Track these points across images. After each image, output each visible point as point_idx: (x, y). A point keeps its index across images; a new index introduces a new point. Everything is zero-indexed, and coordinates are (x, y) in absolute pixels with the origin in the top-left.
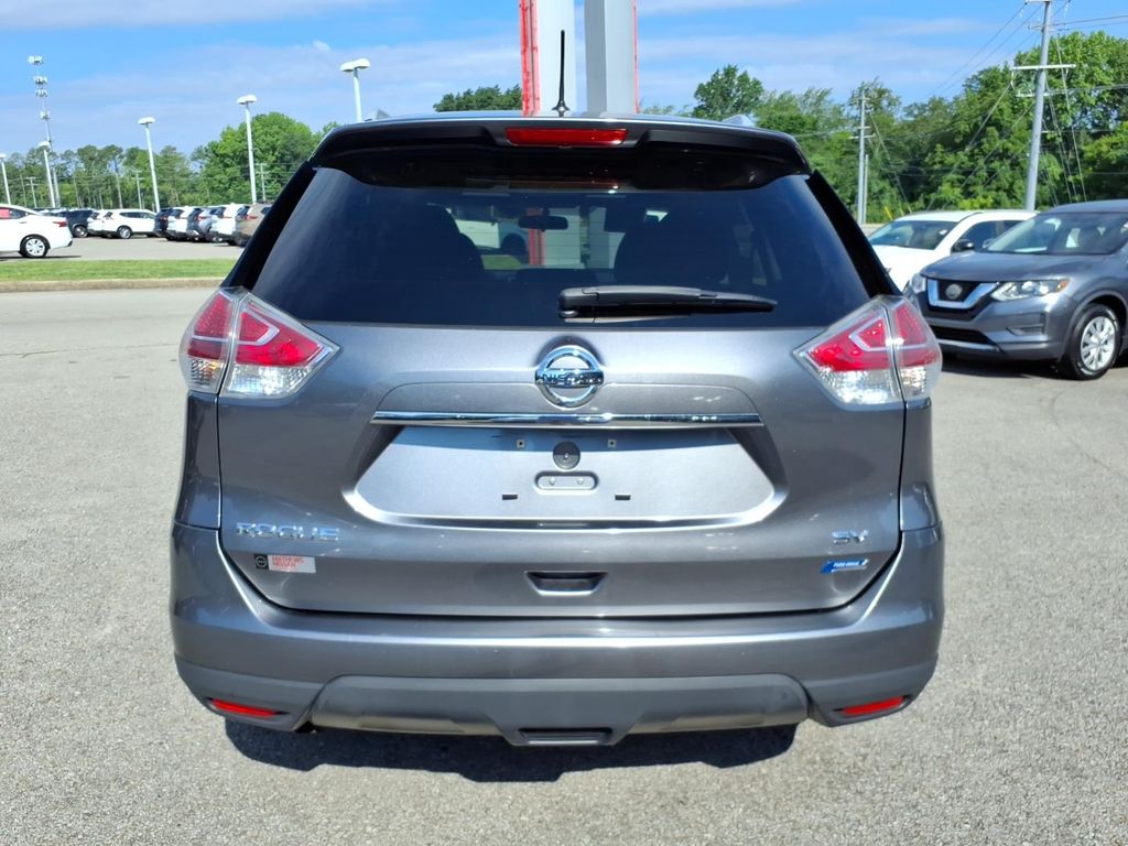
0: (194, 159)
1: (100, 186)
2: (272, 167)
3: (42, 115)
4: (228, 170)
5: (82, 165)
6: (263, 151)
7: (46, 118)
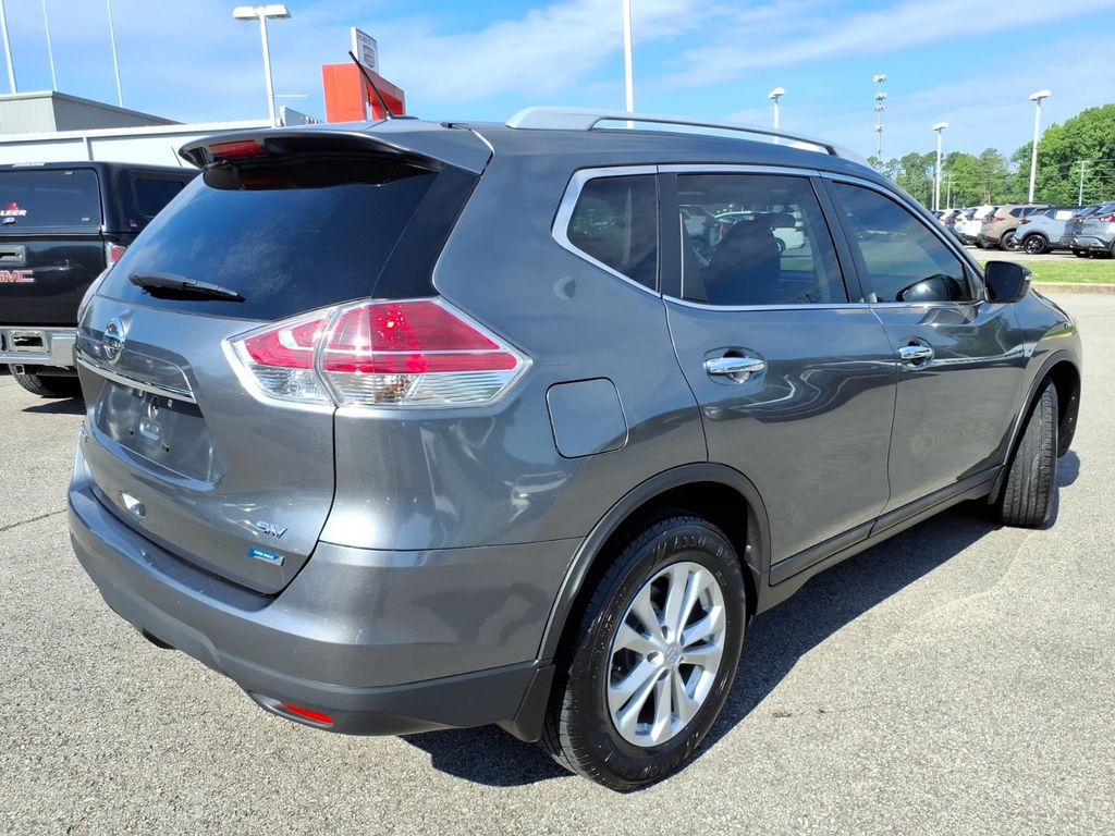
0: (1015, 160)
1: (917, 190)
2: (1096, 164)
3: (878, 127)
4: (1044, 169)
5: (904, 172)
6: (1088, 148)
7: (880, 131)
